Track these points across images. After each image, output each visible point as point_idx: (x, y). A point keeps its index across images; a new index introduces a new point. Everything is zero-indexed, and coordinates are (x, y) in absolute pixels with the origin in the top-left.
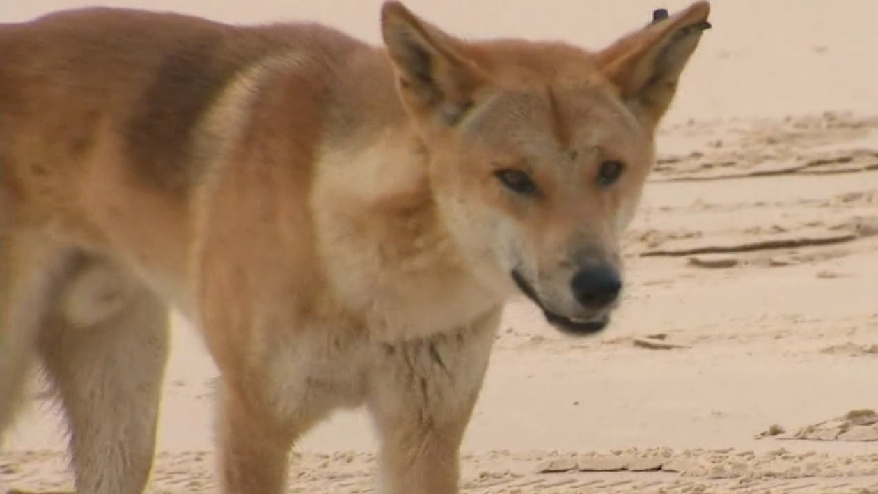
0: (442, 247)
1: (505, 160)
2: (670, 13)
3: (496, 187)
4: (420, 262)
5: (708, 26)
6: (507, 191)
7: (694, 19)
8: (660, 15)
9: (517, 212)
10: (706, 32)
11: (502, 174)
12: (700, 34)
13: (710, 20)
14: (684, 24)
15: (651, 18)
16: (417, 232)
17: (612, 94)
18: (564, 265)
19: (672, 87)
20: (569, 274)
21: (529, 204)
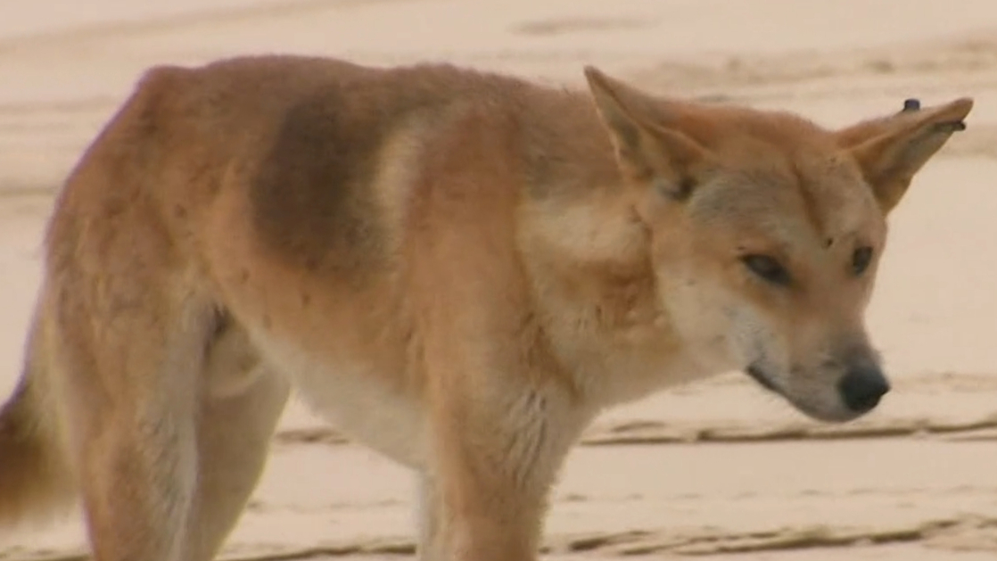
0: (660, 322)
1: (755, 245)
2: (923, 105)
3: (740, 273)
4: (634, 335)
5: (963, 127)
6: (756, 279)
7: (953, 117)
8: (911, 105)
9: (764, 301)
10: (956, 134)
11: (749, 260)
12: (950, 133)
13: (968, 120)
14: (941, 120)
15: (901, 106)
16: (630, 303)
17: (858, 175)
18: (829, 365)
19: (905, 184)
20: (836, 376)
21: (780, 295)
